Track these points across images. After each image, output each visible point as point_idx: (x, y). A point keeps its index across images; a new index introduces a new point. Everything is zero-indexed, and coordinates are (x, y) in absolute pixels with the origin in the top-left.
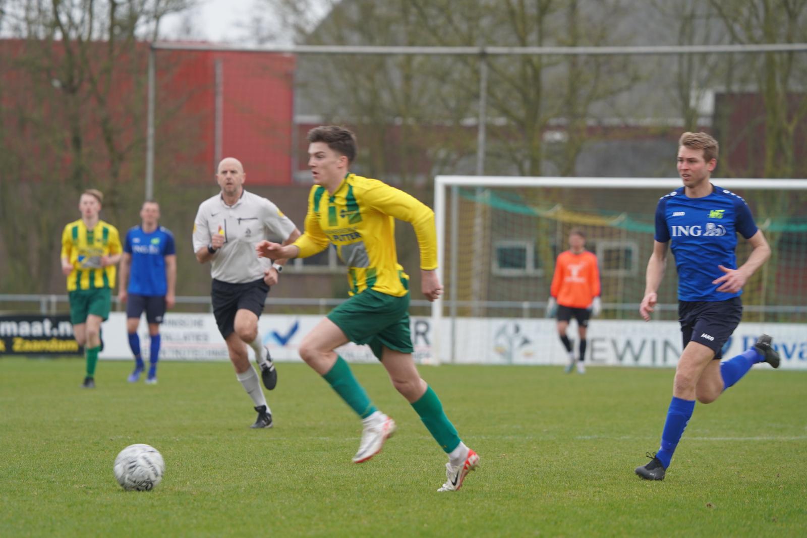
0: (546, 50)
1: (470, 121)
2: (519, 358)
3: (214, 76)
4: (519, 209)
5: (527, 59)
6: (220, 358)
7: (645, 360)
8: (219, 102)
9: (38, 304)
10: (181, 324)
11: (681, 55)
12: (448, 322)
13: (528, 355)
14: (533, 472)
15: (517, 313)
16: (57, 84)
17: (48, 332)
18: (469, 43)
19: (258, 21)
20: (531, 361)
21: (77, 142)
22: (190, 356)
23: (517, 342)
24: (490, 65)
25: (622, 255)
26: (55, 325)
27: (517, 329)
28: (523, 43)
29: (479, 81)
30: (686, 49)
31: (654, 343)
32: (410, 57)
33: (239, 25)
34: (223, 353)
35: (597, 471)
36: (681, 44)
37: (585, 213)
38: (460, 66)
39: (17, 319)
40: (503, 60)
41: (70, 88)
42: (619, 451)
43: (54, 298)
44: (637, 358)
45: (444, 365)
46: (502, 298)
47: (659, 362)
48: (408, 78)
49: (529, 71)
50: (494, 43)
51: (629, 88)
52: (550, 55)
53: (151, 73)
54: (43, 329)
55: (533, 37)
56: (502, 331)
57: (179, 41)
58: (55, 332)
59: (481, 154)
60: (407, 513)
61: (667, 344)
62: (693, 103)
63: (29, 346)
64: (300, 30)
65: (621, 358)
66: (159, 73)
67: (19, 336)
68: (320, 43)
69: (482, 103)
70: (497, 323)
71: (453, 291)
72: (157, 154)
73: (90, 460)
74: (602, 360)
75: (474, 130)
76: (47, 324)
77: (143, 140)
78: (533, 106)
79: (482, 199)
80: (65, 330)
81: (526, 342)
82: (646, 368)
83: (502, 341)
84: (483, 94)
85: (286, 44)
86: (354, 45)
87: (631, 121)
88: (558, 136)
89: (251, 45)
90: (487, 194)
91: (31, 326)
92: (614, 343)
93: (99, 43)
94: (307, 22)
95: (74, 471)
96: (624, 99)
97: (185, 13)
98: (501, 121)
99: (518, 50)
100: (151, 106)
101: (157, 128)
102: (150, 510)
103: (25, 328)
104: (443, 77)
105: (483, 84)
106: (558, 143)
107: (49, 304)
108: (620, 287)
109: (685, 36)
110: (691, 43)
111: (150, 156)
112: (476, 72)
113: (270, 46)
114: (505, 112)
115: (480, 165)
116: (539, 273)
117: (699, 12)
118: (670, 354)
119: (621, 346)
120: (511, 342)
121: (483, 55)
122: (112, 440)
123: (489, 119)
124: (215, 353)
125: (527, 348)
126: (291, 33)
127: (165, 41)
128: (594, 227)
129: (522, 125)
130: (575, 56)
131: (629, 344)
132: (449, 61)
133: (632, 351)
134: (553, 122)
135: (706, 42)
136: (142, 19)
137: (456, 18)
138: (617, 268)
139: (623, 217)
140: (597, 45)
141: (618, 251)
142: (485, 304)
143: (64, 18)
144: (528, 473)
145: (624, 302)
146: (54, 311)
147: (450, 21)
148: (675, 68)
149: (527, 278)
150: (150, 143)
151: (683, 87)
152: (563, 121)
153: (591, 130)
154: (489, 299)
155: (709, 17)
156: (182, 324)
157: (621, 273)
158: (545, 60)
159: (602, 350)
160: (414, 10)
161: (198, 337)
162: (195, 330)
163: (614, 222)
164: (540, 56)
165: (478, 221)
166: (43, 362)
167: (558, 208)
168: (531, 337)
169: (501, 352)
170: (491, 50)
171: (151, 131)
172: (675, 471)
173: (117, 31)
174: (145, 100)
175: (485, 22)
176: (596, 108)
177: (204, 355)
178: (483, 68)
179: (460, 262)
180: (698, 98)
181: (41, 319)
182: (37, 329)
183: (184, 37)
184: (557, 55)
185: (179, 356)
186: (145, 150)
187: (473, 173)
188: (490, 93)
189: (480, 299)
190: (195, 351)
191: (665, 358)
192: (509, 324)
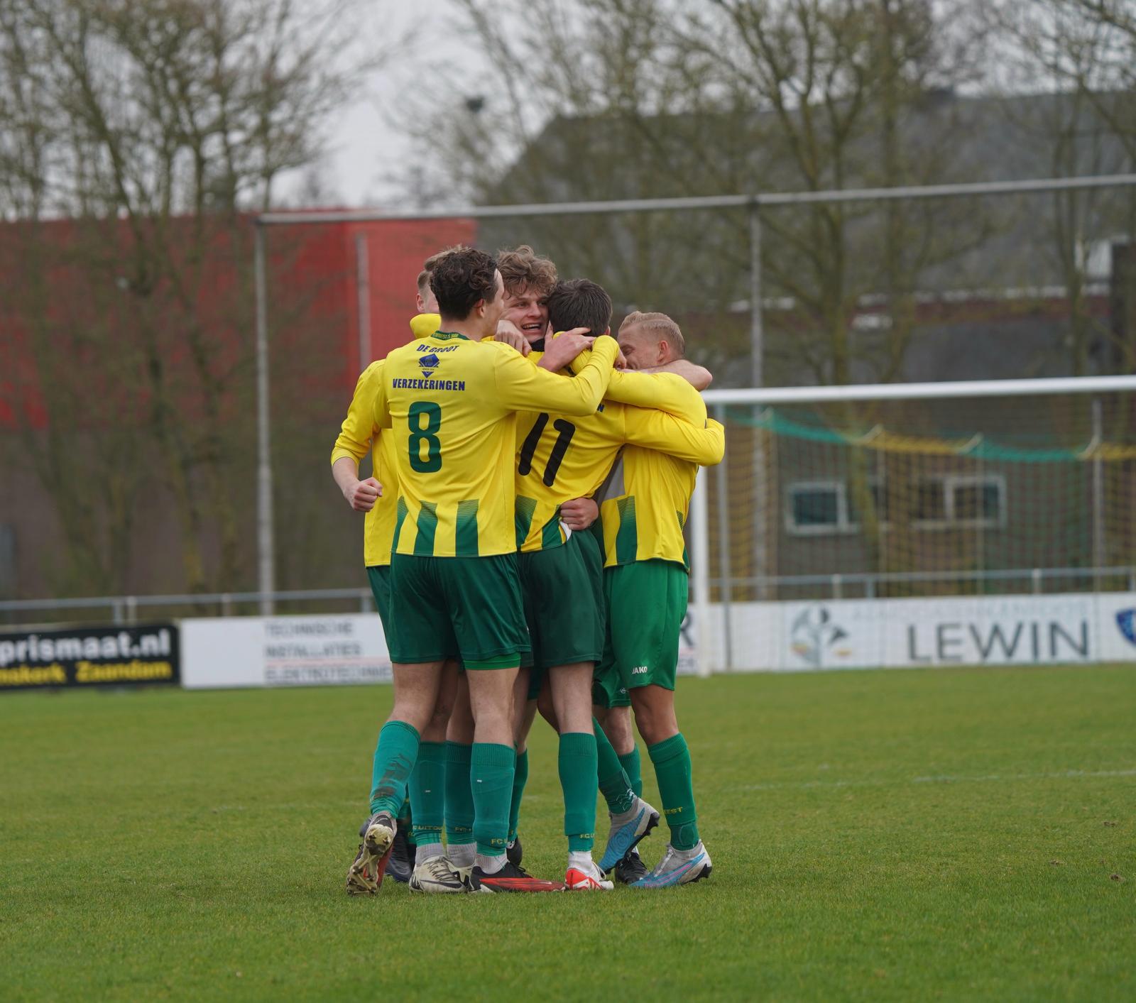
0: (849, 194)
1: (741, 306)
2: (830, 659)
3: (355, 259)
4: (816, 435)
5: (820, 209)
6: (379, 679)
7: (1023, 654)
8: (364, 296)
9: (110, 610)
10: (319, 632)
11: (1057, 191)
12: (719, 609)
13: (844, 654)
14: (847, 836)
15: (824, 593)
16: (123, 283)
17: (125, 650)
18: (731, 191)
19: (417, 172)
20: (850, 663)
21: (155, 368)
22: (335, 678)
23: (826, 636)
24: (764, 220)
25: (980, 496)
26: (136, 641)
27: (825, 616)
28: (813, 186)
29: (749, 245)
30: (1065, 182)
31: (1035, 628)
32: (645, 214)
33: (389, 179)
34: (383, 671)
35: (945, 831)
36: (1057, 176)
37: (919, 436)
38: (721, 225)
39: (81, 634)
40: (787, 212)
41: (141, 288)
42: (980, 798)
43: (132, 601)
44: (1010, 652)
45: (715, 675)
46: (800, 571)
47: (1045, 656)
48: (644, 246)
49: (824, 225)
50: (770, 189)
51: (979, 244)
52: (854, 202)
53: (259, 261)
54: (119, 647)
55: (828, 175)
56: (802, 620)
57: (302, 211)
58: (136, 651)
59: (757, 356)
60: (653, 908)
61: (1054, 628)
62: (1079, 261)
63: (100, 673)
64: (480, 183)
65: (985, 653)
66: (274, 257)
67: (84, 659)
68: (511, 201)
69: (756, 277)
70: (794, 609)
71: (725, 562)
72: (274, 380)
73: (183, 846)
74: (957, 658)
75: (746, 317)
76: (124, 640)
77: (253, 359)
78: (832, 280)
79: (762, 423)
80: (150, 647)
81: (839, 634)
82: (1024, 667)
83: (803, 635)
84: (756, 266)
85: (461, 205)
86: (560, 201)
87: (984, 293)
88: (872, 321)
89: (409, 210)
90: (769, 414)
91: (101, 644)
92: (973, 630)
93: (183, 219)
94: (492, 171)
95: (159, 862)
96: (973, 261)
97: (307, 168)
98: (787, 303)
99: (806, 196)
100: (261, 310)
101: (271, 342)
102: (268, 919)
103: (93, 647)
104: (695, 242)
105: (756, 250)
106: (873, 332)
107: (125, 609)
108: (980, 545)
109: (1063, 163)
110: (1072, 173)
111: (263, 384)
112: (746, 232)
113: (438, 209)
114: (790, 290)
115: (757, 372)
116: (855, 528)
117: (1082, 126)
118: (1061, 643)
119: (985, 634)
120: (816, 638)
121: (753, 207)
122: (215, 813)
123: (768, 303)
124: (371, 671)
125: (840, 645)
126: (467, 188)
127: (284, 210)
128: (934, 457)
129: (817, 309)
130: (894, 200)
131: (996, 631)
132: (704, 217)
133: (1003, 641)
134: (866, 300)
135: (1095, 170)
136: (243, 181)
137: (712, 152)
138: (973, 515)
139: (977, 439)
140: (926, 182)
141: (973, 489)
142: (775, 580)
143: (130, 187)
144: (839, 840)
145: (987, 568)
146: (132, 620)
147: (701, 157)
148: (1049, 213)
149: (837, 537)
150: (262, 363)
151: (1062, 239)
152: (880, 298)
153: (924, 309)
154: (780, 572)
155: (1097, 133)
156: (321, 630)
157: (981, 523)
158: (847, 209)
159: (957, 642)
160: (647, 144)
161: (344, 649)
162: (341, 639)
163: (962, 448)
164: (839, 203)
165: (759, 455)
166: (122, 696)
167: (878, 430)
168: (847, 626)
169: (801, 651)
170: (764, 198)
171: (262, 345)
172: (1063, 827)
173: (208, 199)
174: (252, 300)
175: (755, 158)
176: (933, 275)
177: (355, 676)
178: (756, 227)
179: (733, 518)
180: (1087, 256)
181: (114, 632)
182: (110, 647)
183: (310, 204)
184: (867, 200)
185: (319, 679)
186: (254, 374)
187: (747, 384)
188: (767, 262)
189: (768, 572)
190: (341, 670)
191: (1053, 650)
192: (813, 609)
